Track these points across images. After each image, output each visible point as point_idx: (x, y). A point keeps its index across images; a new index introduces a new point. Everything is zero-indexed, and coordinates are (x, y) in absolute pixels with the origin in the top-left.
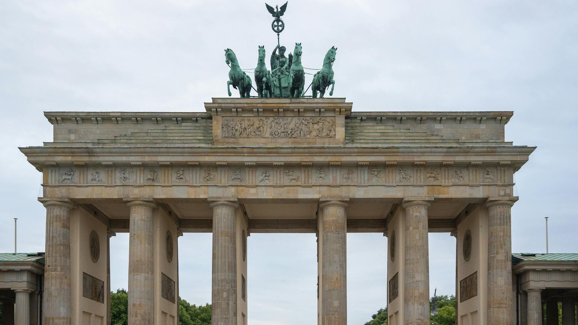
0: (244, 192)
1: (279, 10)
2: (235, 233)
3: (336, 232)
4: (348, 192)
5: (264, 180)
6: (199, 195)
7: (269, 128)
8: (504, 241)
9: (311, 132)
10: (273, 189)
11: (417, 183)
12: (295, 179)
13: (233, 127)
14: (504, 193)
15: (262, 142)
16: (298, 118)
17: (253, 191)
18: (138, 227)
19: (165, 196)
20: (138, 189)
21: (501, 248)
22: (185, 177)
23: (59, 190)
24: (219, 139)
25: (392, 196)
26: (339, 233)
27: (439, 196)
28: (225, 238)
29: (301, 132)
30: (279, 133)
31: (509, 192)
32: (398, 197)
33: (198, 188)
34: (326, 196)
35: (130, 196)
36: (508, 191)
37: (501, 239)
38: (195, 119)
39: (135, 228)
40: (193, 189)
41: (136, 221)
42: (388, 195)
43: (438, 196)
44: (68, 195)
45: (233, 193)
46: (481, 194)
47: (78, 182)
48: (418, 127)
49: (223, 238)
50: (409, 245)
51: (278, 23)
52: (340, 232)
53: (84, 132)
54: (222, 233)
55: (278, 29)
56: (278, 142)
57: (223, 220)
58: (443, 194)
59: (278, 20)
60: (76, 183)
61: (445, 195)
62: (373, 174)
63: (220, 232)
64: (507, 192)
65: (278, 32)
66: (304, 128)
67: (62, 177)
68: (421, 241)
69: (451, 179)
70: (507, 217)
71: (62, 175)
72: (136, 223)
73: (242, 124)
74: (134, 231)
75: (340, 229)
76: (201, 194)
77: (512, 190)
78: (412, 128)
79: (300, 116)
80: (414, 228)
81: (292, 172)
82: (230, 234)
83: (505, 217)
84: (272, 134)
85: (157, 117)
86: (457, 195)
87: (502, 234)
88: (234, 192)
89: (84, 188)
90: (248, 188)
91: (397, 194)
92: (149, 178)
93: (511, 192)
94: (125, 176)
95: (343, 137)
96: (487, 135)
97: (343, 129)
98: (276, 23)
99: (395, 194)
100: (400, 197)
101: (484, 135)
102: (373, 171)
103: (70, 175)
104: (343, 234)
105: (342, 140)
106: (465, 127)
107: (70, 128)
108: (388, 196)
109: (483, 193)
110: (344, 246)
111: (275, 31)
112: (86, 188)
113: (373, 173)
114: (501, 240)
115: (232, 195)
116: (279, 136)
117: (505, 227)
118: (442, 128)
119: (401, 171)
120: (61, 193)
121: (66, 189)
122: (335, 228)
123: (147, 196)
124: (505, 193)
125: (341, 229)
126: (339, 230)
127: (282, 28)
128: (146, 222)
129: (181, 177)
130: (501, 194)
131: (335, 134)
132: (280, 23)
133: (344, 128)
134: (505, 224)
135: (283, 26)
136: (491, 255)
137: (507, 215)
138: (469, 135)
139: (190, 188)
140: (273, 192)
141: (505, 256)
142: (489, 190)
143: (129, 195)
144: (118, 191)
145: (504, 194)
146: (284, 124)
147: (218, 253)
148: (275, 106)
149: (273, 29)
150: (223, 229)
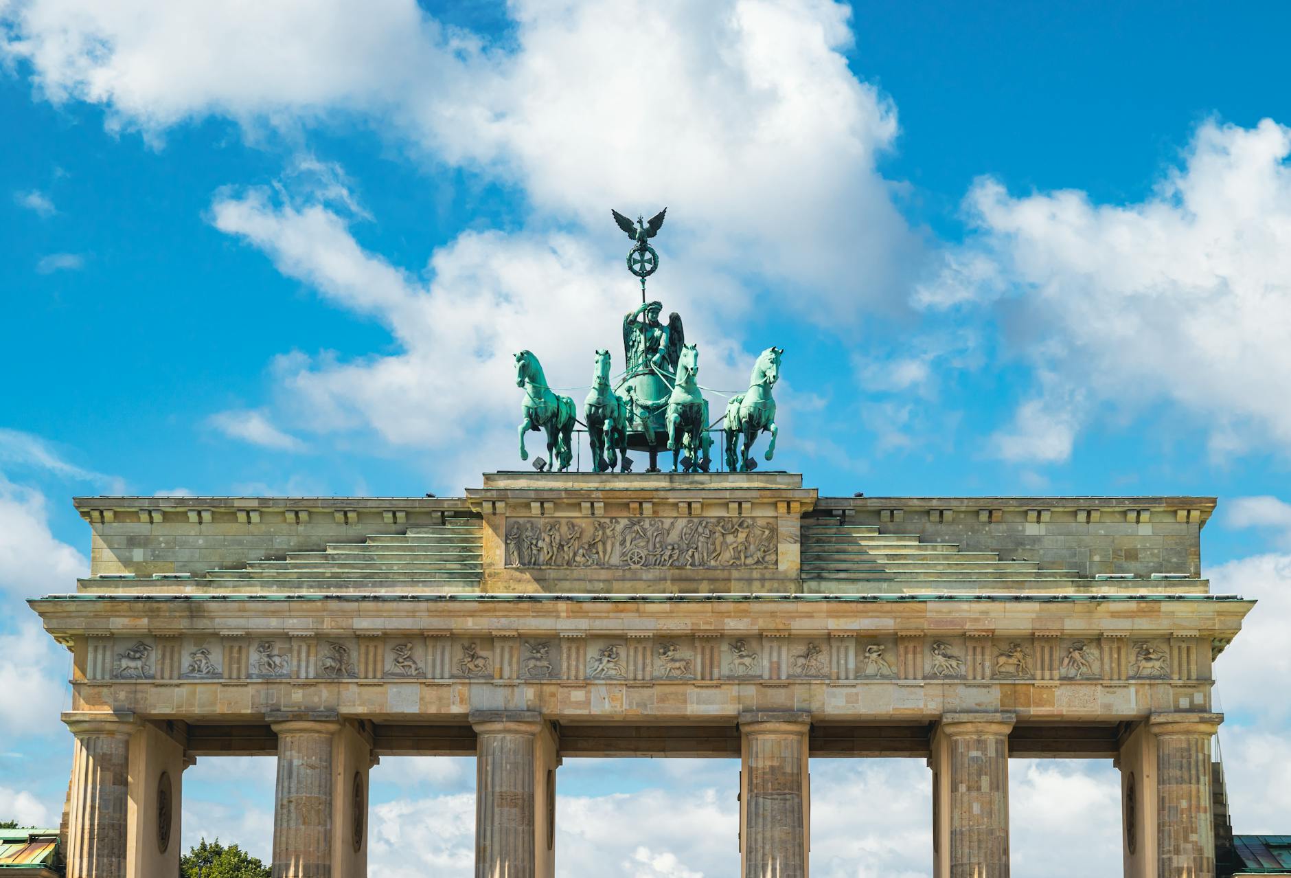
0: (555, 699)
1: (646, 225)
2: (533, 795)
3: (779, 797)
4: (807, 700)
5: (606, 670)
6: (449, 706)
7: (618, 543)
8: (1191, 822)
9: (719, 554)
10: (627, 691)
11: (974, 678)
12: (680, 668)
13: (532, 544)
14: (1190, 703)
15: (602, 577)
16: (687, 519)
17: (578, 695)
18: (299, 782)
19: (366, 708)
20: (300, 691)
21: (1186, 840)
22: (414, 663)
23: (111, 693)
24: (499, 571)
25: (914, 709)
26: (786, 800)
27: (1030, 711)
28: (509, 811)
29: (696, 555)
30: (641, 558)
31: (1202, 702)
32: (929, 712)
33: (445, 689)
34: (754, 708)
35: (283, 709)
36: (1199, 699)
37: (1184, 816)
38: (439, 514)
39: (292, 785)
40: (434, 692)
41: (295, 769)
42: (905, 707)
43: (1028, 709)
44: (133, 706)
45: (530, 700)
46: (1133, 705)
47: (159, 675)
48: (984, 532)
49: (506, 809)
50: (958, 829)
51: (642, 255)
52: (788, 797)
53: (167, 543)
54: (502, 799)
55: (642, 267)
56: (641, 580)
57: (506, 766)
58: (1038, 705)
59: (643, 248)
60: (153, 678)
61: (1043, 709)
62: (869, 657)
63: (497, 795)
64: (1196, 702)
65: (643, 274)
66: (703, 547)
67: (118, 663)
68: (985, 819)
69: (1059, 669)
70: (1197, 762)
71: (121, 659)
72: (295, 774)
73: (553, 536)
74: (289, 792)
75: (789, 790)
76: (454, 703)
77: (1208, 697)
78: (970, 533)
79: (692, 516)
80: (969, 789)
81: (673, 650)
82: (520, 802)
83: (1193, 763)
84: (625, 559)
85: (347, 509)
86: (1074, 709)
87: (1184, 804)
88: (532, 698)
89: (172, 688)
90: (566, 690)
91: (926, 705)
92: (328, 665)
93: (1205, 700)
94: (271, 662)
95: (796, 568)
96: (1156, 551)
97: (797, 547)
98: (637, 256)
99: (922, 706)
100: (934, 712)
101: (1148, 553)
102: (868, 649)
103: (139, 658)
104: (796, 800)
105: (794, 573)
106: (1100, 531)
107: (132, 534)
108: (906, 709)
109: (1136, 703)
110: (797, 829)
111: (635, 273)
112: (177, 689)
113: (867, 655)
114: (1184, 820)
115: (528, 707)
116: (641, 564)
117: (1194, 787)
118: (1043, 533)
119: (936, 652)
120: (116, 701)
121: (127, 692)
122: (776, 786)
123: (322, 709)
124: (1192, 702)
125: (792, 789)
126: (787, 791)
127: (652, 266)
128: (318, 771)
129: (406, 663)
130: (1181, 707)
131: (777, 560)
132: (648, 256)
133: (798, 545)
134: (1193, 781)
135: (655, 261)
136: (1163, 854)
137: (1197, 756)
138: (1111, 552)
139: (426, 688)
140: (626, 698)
141: (1195, 858)
142: (1151, 695)
143: (281, 706)
144: (252, 696)
145: (1188, 707)
146: (655, 534)
147: (492, 846)
148: (632, 497)
149: (631, 268)
150: (504, 789)
